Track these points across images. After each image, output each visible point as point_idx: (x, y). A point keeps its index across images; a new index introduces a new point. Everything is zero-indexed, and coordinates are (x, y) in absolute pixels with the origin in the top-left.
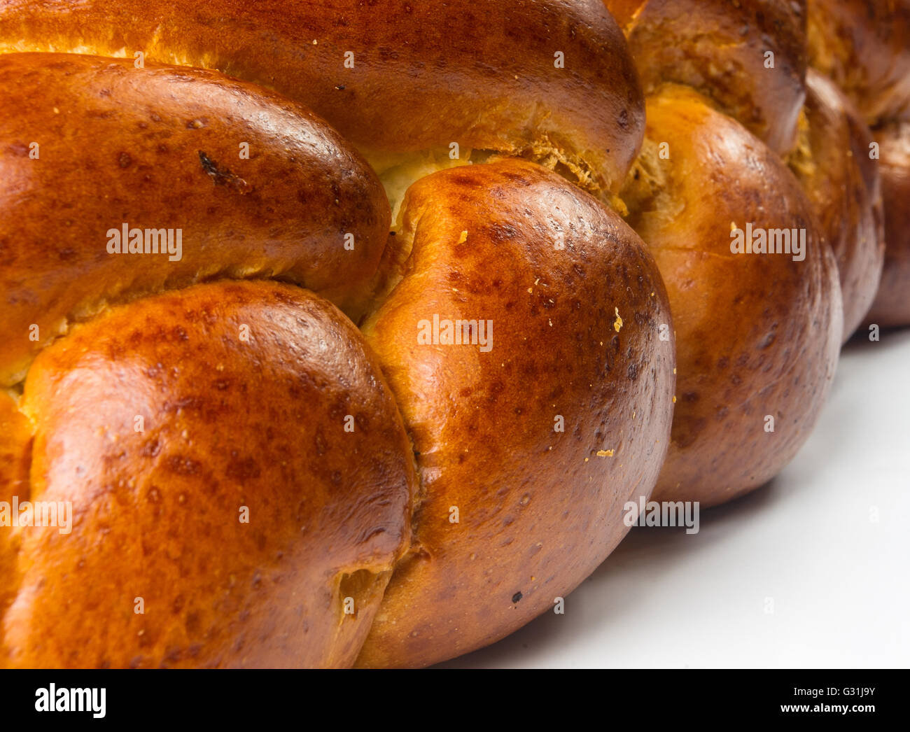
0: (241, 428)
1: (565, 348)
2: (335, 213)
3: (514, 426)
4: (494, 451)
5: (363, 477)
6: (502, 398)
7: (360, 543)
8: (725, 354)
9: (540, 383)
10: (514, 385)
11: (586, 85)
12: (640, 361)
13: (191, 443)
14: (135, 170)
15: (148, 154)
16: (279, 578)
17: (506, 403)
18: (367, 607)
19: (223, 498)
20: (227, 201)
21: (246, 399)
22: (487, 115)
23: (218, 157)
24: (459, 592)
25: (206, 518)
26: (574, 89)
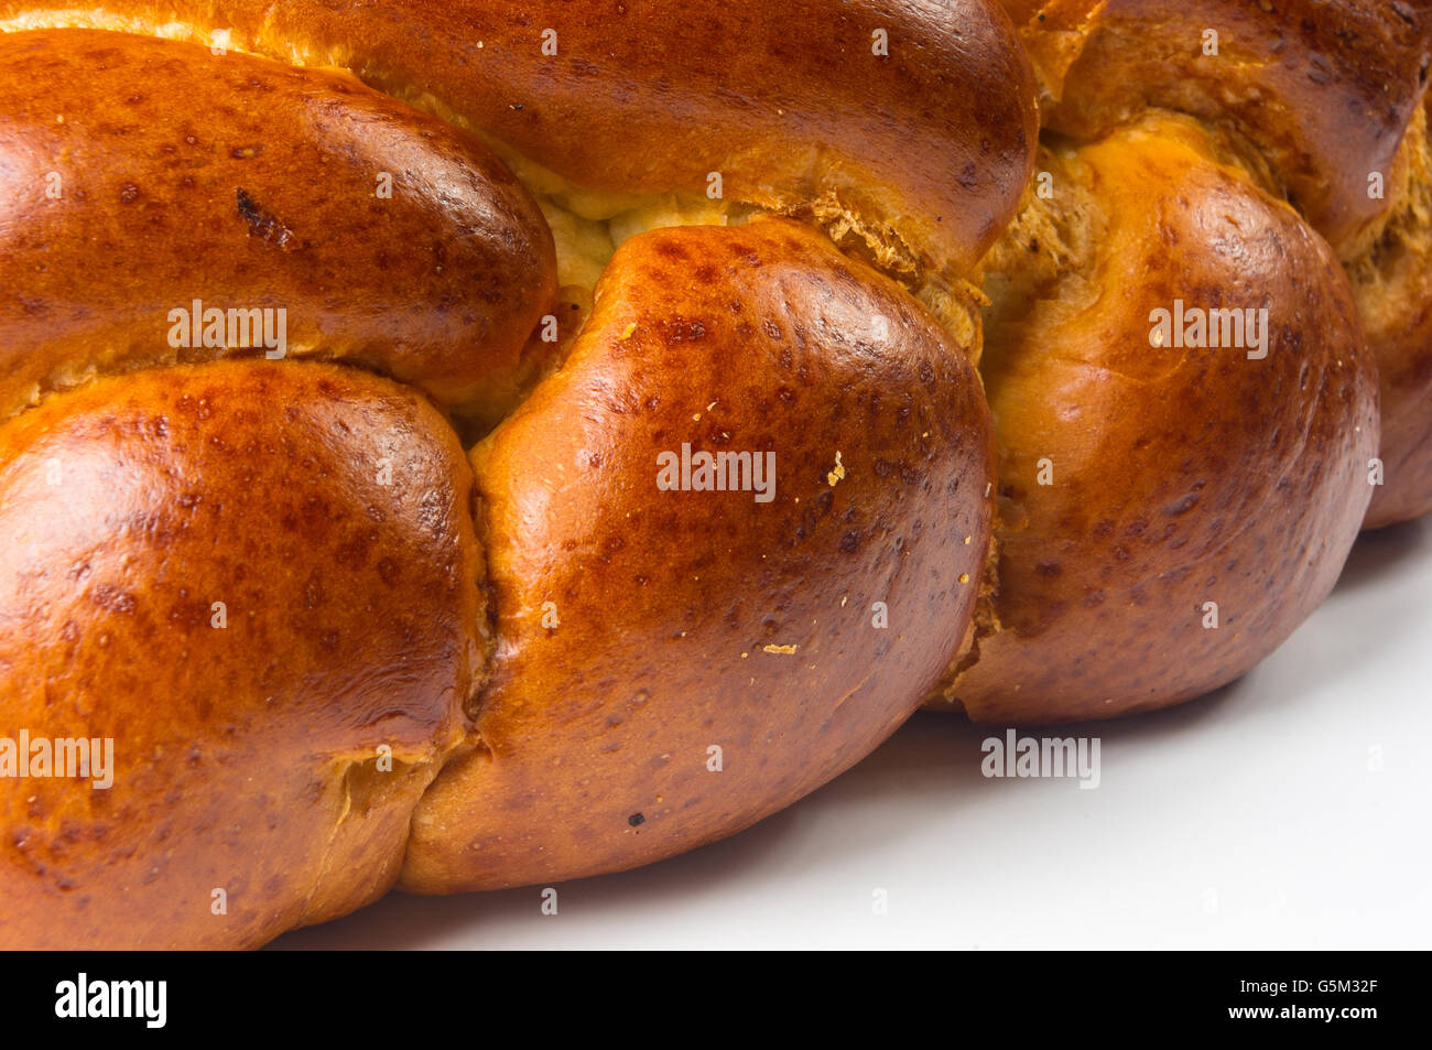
0: (199, 560)
1: (730, 501)
2: (432, 284)
3: (630, 598)
4: (598, 628)
5: (375, 642)
6: (618, 560)
7: (360, 726)
8: (1108, 516)
9: (679, 546)
10: (639, 543)
11: (900, 128)
12: (871, 528)
13: (129, 571)
14: (141, 208)
15: (164, 188)
16: (227, 757)
17: (623, 566)
18: (388, 806)
19: (160, 646)
20: (267, 259)
21: (216, 523)
22: (740, 159)
23: (263, 199)
24: (537, 803)
25: (131, 669)
26: (880, 133)
